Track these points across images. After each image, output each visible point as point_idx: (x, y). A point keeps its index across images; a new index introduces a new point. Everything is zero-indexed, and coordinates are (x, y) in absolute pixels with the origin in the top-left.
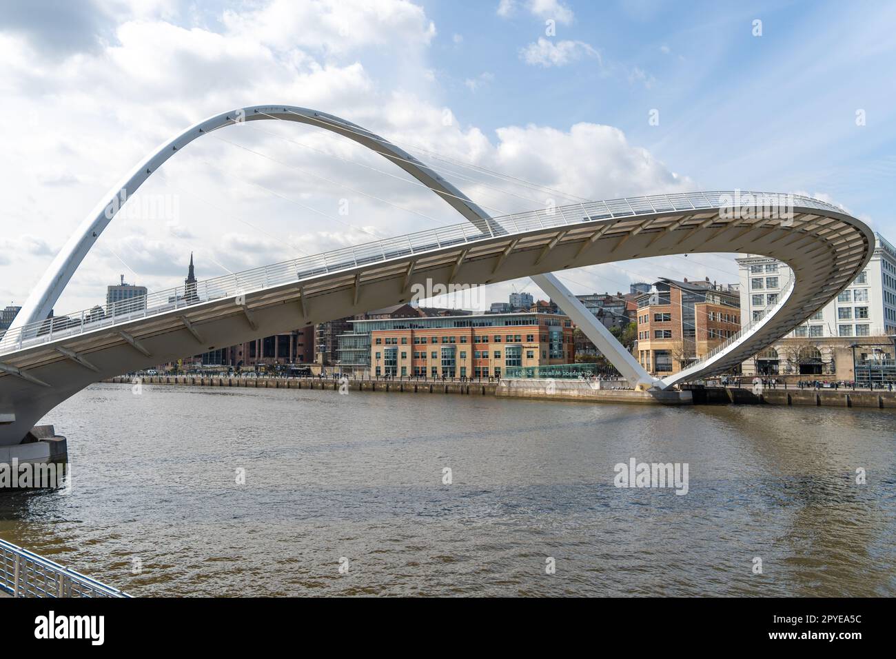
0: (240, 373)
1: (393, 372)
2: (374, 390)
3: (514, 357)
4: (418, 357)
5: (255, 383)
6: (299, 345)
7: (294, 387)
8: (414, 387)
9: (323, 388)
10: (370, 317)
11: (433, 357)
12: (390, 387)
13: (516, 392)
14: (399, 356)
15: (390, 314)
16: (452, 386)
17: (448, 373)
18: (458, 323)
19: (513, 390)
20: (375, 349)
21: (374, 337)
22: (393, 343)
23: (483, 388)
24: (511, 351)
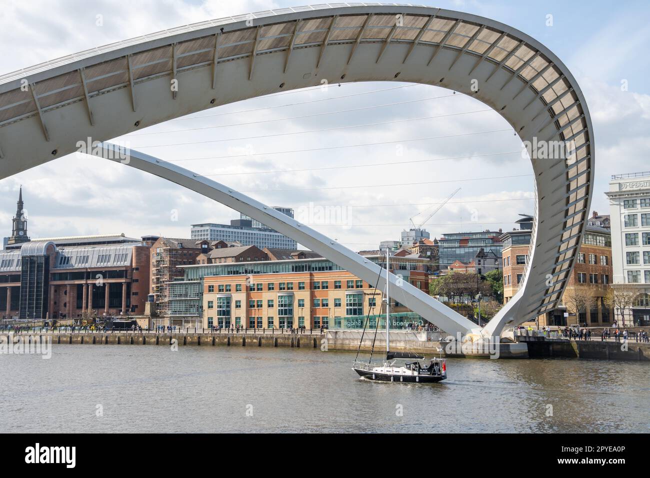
0: (55, 328)
1: (226, 323)
2: (199, 343)
3: (355, 304)
4: (254, 306)
5: (69, 339)
6: (134, 294)
7: (113, 343)
8: (242, 341)
9: (144, 343)
10: (213, 260)
11: (269, 306)
12: (217, 340)
13: (342, 344)
14: (233, 305)
15: (235, 257)
16: (282, 338)
17: (286, 324)
18: (296, 267)
19: (339, 342)
20: (207, 297)
21: (206, 283)
22: (227, 290)
23: (315, 340)
24: (352, 298)
